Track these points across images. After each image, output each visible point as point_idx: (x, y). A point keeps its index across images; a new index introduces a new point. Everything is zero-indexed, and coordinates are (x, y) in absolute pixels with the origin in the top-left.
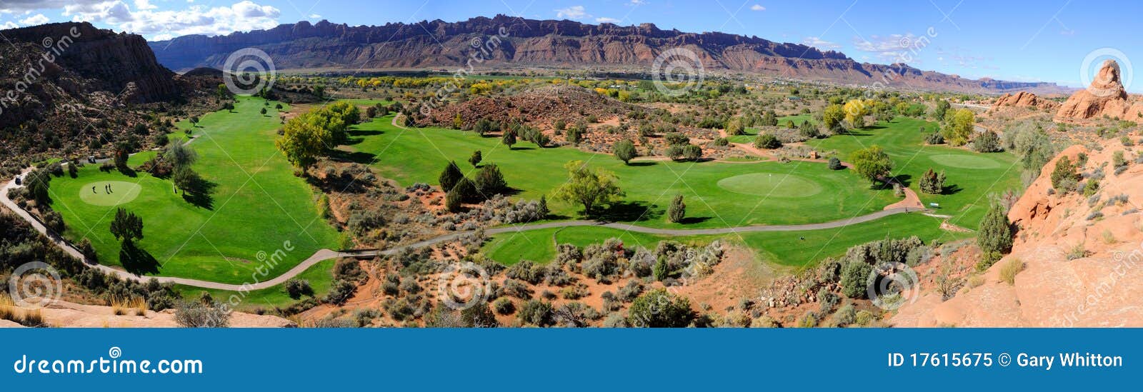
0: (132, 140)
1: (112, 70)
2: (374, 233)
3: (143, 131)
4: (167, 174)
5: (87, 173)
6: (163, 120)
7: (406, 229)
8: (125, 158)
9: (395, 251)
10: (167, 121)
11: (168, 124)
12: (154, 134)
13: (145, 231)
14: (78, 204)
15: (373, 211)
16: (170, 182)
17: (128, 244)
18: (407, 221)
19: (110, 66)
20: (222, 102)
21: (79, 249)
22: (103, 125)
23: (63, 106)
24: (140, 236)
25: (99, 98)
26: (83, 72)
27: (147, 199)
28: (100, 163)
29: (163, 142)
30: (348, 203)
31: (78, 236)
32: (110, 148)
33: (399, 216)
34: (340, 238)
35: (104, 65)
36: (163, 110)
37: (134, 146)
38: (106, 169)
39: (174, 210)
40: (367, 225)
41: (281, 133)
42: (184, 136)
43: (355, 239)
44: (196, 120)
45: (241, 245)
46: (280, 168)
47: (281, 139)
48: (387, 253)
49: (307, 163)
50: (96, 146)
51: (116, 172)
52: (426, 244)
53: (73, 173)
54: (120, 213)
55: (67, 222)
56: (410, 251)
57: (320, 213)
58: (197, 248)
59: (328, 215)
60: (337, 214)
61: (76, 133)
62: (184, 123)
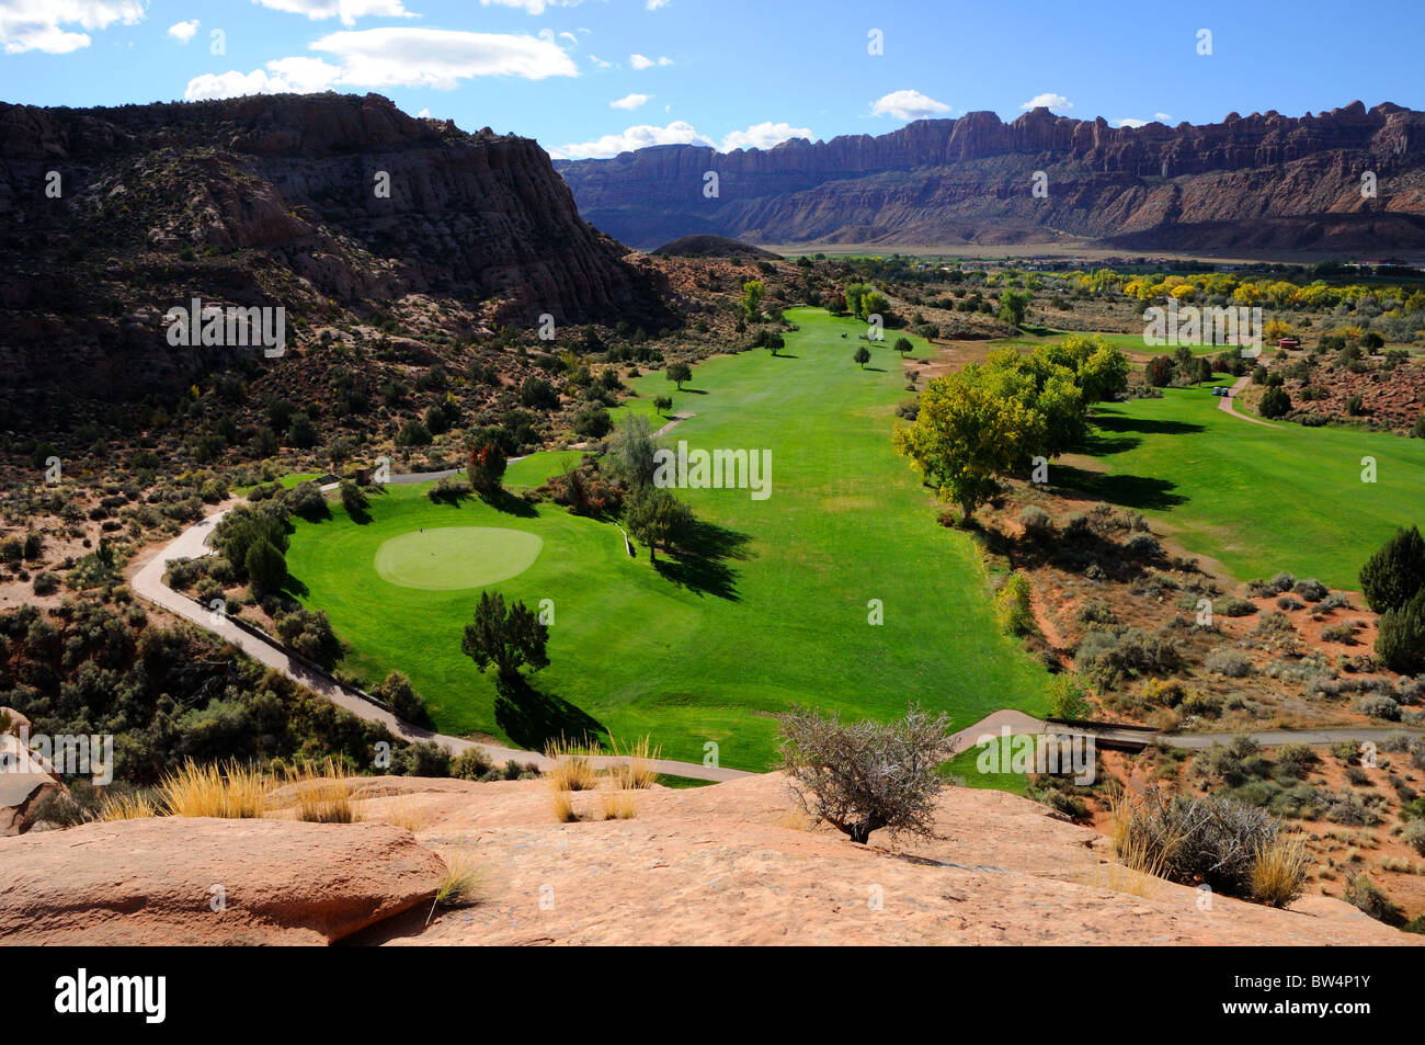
0: (514, 422)
1: (454, 236)
2: (1147, 687)
3: (545, 399)
4: (609, 509)
5: (397, 509)
6: (597, 371)
7: (1240, 691)
8: (497, 467)
9: (1208, 742)
10: (609, 374)
11: (611, 382)
12: (577, 406)
13: (552, 648)
14: (374, 587)
15: (1149, 630)
16: (620, 530)
17: (510, 680)
18: (1244, 671)
19: (452, 226)
20: (754, 330)
21: (379, 699)
22: (436, 384)
23: (319, 332)
24: (540, 658)
25: (421, 311)
26: (371, 239)
27: (558, 569)
28: (432, 481)
29: (599, 427)
30: (1080, 604)
31: (373, 668)
32: (453, 446)
33: (1221, 655)
34: (1056, 688)
35: (433, 223)
36: (595, 345)
37: (519, 438)
38: (448, 496)
39: (626, 596)
40: (1131, 664)
41: (910, 413)
42: (650, 412)
43: (1094, 697)
44: (682, 374)
45: (794, 683)
46: (900, 501)
47: (909, 429)
48: (1178, 742)
49: (971, 492)
50: (419, 439)
51: (476, 504)
52: (1296, 741)
53: (358, 511)
54: (489, 605)
55: (342, 634)
56: (1248, 748)
57: (1003, 619)
58: (687, 687)
59: (1023, 629)
60: (1047, 626)
61: (361, 406)
62: (653, 382)
